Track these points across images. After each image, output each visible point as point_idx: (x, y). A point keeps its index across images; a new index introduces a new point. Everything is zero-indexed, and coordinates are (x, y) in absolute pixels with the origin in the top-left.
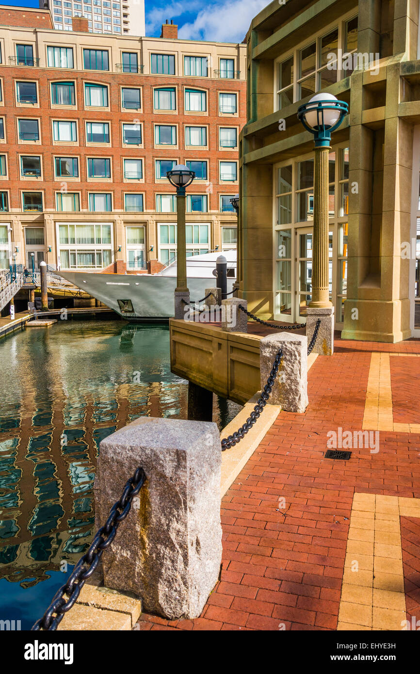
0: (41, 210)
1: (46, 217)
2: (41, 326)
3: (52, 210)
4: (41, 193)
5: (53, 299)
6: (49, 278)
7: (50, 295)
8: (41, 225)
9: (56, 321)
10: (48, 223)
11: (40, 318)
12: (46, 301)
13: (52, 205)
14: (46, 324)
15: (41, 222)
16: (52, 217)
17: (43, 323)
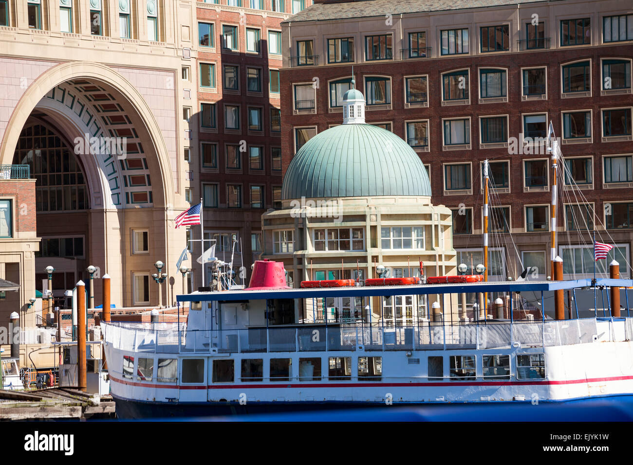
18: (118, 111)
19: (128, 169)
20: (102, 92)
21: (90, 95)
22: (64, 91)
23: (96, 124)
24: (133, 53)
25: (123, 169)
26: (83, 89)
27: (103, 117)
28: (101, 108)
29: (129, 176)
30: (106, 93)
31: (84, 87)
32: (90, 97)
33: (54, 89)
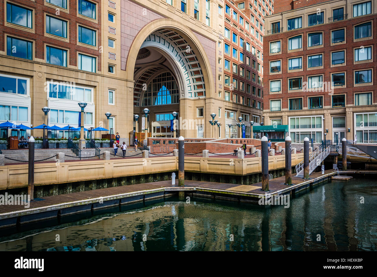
0: (344, 105)
1: (347, 110)
2: (343, 180)
3: (351, 105)
4: (345, 95)
5: (350, 163)
6: (348, 149)
7: (348, 160)
8: (344, 115)
9: (352, 178)
10: (348, 114)
11: (341, 174)
12: (346, 164)
13: (352, 102)
14: (346, 179)
15: (344, 113)
16: (351, 109)
17: (344, 178)
18: (185, 43)
19: (192, 68)
20: (171, 32)
21: (167, 34)
22: (155, 35)
23: (176, 51)
24: (200, 27)
25: (190, 69)
26: (168, 35)
27: (179, 48)
28: (177, 43)
29: (193, 71)
30: (173, 32)
31: (168, 34)
32: (167, 35)
33: (150, 36)
